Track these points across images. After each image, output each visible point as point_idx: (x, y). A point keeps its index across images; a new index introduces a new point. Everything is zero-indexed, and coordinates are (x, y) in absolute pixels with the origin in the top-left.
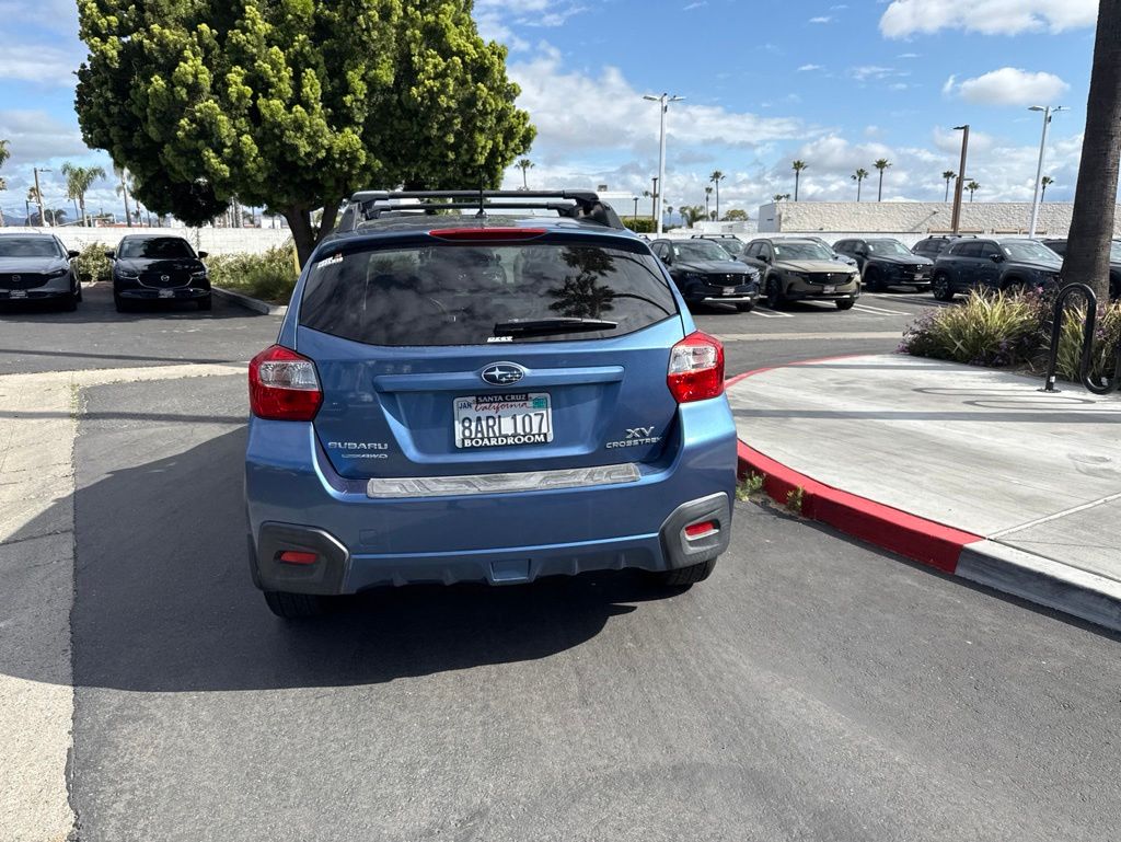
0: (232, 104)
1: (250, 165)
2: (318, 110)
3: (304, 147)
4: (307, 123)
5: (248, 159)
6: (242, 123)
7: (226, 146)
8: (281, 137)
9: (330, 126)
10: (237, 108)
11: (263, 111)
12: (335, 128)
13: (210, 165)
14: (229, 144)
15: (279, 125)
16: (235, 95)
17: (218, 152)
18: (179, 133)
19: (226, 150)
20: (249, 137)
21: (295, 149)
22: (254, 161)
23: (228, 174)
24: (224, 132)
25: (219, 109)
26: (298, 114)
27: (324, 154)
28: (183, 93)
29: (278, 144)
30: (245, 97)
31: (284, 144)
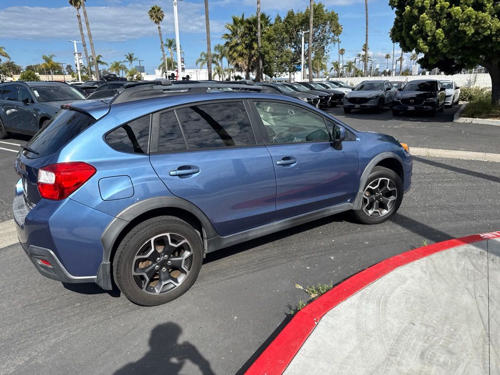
0: (438, 13)
1: (440, 45)
2: (488, 7)
3: (470, 31)
4: (474, 17)
5: (438, 41)
6: (444, 22)
7: (429, 36)
8: (458, 26)
9: (493, 16)
10: (441, 15)
11: (453, 14)
12: (496, 16)
13: (419, 46)
14: (430, 34)
15: (457, 21)
16: (439, 8)
17: (425, 39)
18: (411, 32)
19: (429, 38)
20: (441, 30)
21: (464, 32)
22: (442, 41)
23: (427, 50)
24: (428, 29)
25: (427, 18)
26: (468, 13)
27: (489, 32)
28: (416, 12)
29: (456, 31)
30: (445, 8)
31: (459, 31)
